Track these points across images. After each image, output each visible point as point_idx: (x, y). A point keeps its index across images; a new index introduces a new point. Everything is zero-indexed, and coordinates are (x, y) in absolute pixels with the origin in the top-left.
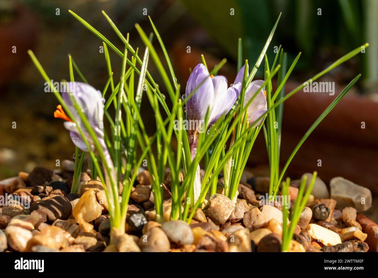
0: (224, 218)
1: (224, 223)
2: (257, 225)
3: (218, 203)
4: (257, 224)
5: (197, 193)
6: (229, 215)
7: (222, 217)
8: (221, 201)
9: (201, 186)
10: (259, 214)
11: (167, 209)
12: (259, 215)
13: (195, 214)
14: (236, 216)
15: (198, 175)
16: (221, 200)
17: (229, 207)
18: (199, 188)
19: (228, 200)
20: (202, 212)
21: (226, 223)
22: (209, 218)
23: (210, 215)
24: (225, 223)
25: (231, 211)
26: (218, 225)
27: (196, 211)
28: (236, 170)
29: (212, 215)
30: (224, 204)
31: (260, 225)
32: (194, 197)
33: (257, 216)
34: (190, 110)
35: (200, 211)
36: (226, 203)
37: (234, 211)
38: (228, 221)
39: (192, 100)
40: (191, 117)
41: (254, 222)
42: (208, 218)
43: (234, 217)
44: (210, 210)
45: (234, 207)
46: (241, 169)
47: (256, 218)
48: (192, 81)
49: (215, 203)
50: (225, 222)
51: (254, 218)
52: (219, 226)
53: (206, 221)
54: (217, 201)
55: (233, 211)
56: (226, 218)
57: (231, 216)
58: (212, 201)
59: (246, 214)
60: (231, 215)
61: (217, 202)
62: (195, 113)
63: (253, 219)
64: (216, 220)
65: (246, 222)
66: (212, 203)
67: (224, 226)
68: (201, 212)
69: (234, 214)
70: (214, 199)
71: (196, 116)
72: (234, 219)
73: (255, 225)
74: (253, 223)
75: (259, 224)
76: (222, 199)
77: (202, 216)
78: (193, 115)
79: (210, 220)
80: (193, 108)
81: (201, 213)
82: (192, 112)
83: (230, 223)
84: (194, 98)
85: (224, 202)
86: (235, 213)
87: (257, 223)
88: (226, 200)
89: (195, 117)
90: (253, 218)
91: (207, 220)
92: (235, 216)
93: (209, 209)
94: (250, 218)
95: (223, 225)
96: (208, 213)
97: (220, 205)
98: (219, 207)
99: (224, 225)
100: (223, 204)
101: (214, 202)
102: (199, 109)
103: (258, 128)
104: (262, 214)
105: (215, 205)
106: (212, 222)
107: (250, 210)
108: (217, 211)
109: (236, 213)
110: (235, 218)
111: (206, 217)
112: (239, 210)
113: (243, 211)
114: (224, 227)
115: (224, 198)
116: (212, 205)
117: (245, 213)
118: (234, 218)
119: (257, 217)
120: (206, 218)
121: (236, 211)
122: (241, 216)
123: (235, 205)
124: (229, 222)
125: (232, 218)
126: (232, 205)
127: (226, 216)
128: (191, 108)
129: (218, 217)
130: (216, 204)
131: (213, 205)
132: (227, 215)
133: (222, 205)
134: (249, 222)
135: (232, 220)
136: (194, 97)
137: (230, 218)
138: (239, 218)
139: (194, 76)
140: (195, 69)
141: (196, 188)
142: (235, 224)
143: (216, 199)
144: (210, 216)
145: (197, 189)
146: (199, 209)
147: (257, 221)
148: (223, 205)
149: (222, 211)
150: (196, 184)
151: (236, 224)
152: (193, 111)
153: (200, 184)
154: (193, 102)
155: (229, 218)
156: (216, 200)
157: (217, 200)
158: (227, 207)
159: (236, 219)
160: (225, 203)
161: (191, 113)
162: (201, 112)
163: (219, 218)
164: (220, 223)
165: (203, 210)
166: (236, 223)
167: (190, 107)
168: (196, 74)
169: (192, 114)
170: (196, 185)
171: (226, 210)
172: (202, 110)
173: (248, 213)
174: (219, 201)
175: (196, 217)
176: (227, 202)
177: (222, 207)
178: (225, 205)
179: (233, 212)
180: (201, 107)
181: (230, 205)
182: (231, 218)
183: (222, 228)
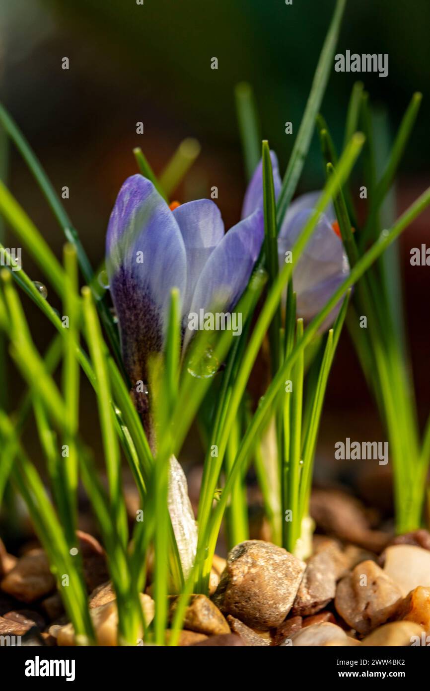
0: (276, 608)
1: (281, 622)
2: (378, 612)
3: (253, 571)
4: (377, 610)
5: (187, 550)
6: (292, 599)
7: (271, 606)
8: (261, 562)
9: (196, 528)
10: (379, 578)
11: (104, 614)
12: (379, 582)
13: (191, 614)
14: (313, 597)
15: (182, 496)
16: (260, 559)
17: (286, 575)
18: (190, 534)
19: (280, 556)
20: (211, 605)
21: (288, 621)
22: (235, 617)
23: (236, 607)
24: (285, 620)
25: (296, 585)
26: (266, 631)
27: (191, 603)
28: (290, 464)
29: (243, 607)
30: (271, 568)
31: (386, 608)
32: (182, 562)
33: (374, 583)
34: (128, 313)
35: (203, 601)
36: (278, 565)
37: (305, 581)
38: (292, 614)
39: (127, 283)
40: (133, 334)
41: (368, 604)
42: (230, 617)
43: (307, 598)
44: (233, 593)
45: (301, 570)
46: (302, 457)
47: (370, 592)
48: (119, 230)
49: (243, 572)
50: (284, 618)
51: (367, 594)
52: (267, 635)
53: (224, 629)
54: (249, 565)
55: (300, 584)
56: (285, 608)
57: (297, 599)
58: (235, 566)
59: (342, 585)
60: (297, 596)
61: (249, 568)
62: (142, 319)
63: (363, 596)
64: (256, 618)
65: (345, 607)
66: (235, 572)
67: (283, 631)
68: (206, 604)
69: (304, 591)
70: (239, 559)
71: (145, 327)
72: (307, 606)
73: (370, 612)
74: (366, 608)
75: (381, 607)
76: (262, 557)
77: (211, 617)
78: (138, 327)
79: (238, 624)
80: (135, 307)
81: (208, 609)
82: (133, 318)
83: (299, 620)
84: (132, 278)
85: (271, 562)
86: (308, 588)
87: (375, 606)
88: (276, 557)
89: (145, 330)
90: (362, 594)
91: (230, 624)
92: (309, 597)
93: (229, 592)
94: (355, 594)
95: (278, 627)
96: (229, 604)
97: (258, 575)
98: (256, 582)
99: (282, 627)
100: (268, 569)
101: (241, 570)
102: (152, 307)
103: (331, 331)
104: (386, 577)
105: (244, 576)
106: (247, 627)
107: (352, 568)
108: (255, 593)
109: (312, 587)
110: (312, 602)
111: (225, 614)
112: (319, 576)
113: (332, 577)
114: (282, 635)
115: (267, 553)
116: (235, 578)
117: (338, 582)
118: (308, 604)
119: (375, 588)
120: (224, 620)
121: (309, 580)
122: (328, 591)
123: (303, 566)
124: (296, 616)
125: (301, 605)
126: (295, 568)
127: (284, 603)
128: (129, 308)
129: (259, 611)
130: (248, 573)
131: (238, 578)
132: (284, 599)
133: (266, 573)
134: (354, 605)
135: (303, 609)
136: (132, 274)
137: (296, 606)
138: (323, 598)
139: (123, 215)
140: (121, 194)
141: (184, 534)
142: (312, 620)
143: (244, 559)
144: (237, 609)
145: (187, 536)
146: (199, 597)
147: (375, 600)
148: (268, 574)
149: (268, 590)
150: (180, 524)
151: (317, 617)
152: (137, 315)
153: (193, 521)
154: (131, 289)
155: (293, 605)
156: (247, 562)
157: (250, 560)
158: (280, 575)
159: (315, 605)
160: (273, 564)
161: (131, 322)
162: (158, 314)
163: (263, 612)
164: (270, 624)
165: (212, 597)
166: (317, 613)
167: (124, 305)
168: (127, 207)
169: (133, 326)
170: (182, 527)
171: (280, 584)
172: (160, 308)
173: (347, 580)
174: (254, 565)
175: (196, 623)
176: (278, 561)
177: (266, 578)
178: (274, 570)
179: (303, 585)
180: (158, 301)
181: (288, 567)
182: (298, 603)
183: (277, 637)
